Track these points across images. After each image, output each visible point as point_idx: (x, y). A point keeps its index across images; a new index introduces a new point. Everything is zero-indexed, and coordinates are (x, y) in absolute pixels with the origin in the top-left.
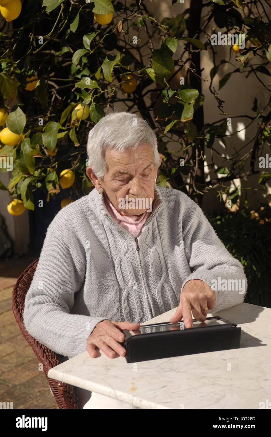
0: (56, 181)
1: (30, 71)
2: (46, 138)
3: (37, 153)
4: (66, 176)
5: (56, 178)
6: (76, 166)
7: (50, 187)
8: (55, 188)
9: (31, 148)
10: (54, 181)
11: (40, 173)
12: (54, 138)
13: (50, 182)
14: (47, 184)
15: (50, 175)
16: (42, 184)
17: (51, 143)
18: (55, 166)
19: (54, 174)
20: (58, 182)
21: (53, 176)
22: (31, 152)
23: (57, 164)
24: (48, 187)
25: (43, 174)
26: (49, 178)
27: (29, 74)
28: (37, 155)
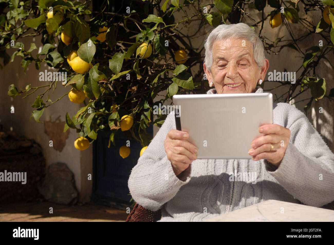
0: (117, 119)
1: (103, 22)
2: (113, 63)
3: (104, 79)
4: (126, 119)
5: (118, 116)
6: (135, 112)
7: (112, 124)
8: (116, 125)
9: (98, 74)
10: (116, 119)
11: (104, 111)
12: (120, 63)
13: (112, 120)
14: (110, 122)
15: (113, 115)
16: (105, 127)
17: (117, 67)
18: (117, 108)
19: (116, 114)
20: (119, 120)
21: (115, 116)
22: (98, 77)
23: (119, 107)
24: (110, 125)
25: (106, 112)
26: (112, 117)
27: (102, 24)
28: (103, 81)
